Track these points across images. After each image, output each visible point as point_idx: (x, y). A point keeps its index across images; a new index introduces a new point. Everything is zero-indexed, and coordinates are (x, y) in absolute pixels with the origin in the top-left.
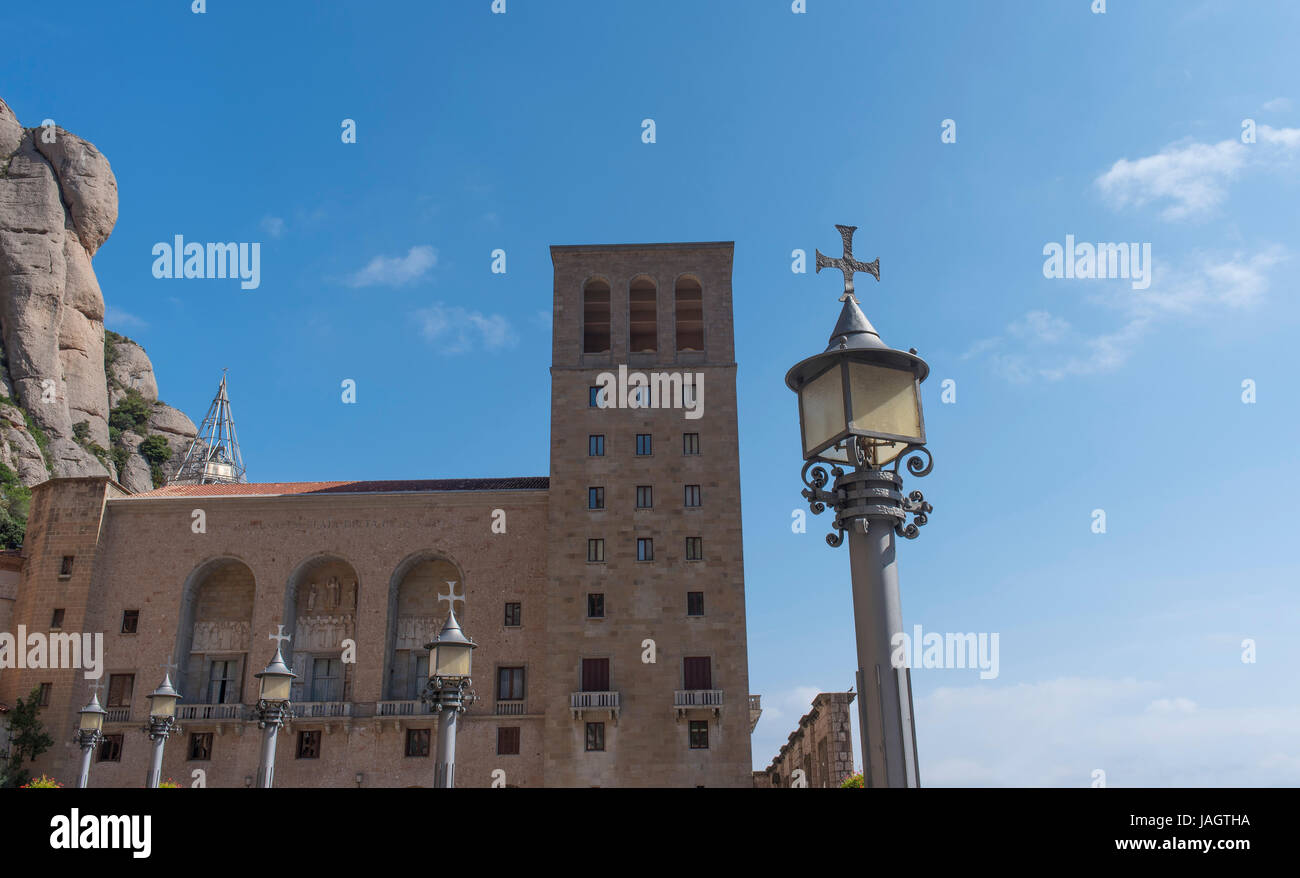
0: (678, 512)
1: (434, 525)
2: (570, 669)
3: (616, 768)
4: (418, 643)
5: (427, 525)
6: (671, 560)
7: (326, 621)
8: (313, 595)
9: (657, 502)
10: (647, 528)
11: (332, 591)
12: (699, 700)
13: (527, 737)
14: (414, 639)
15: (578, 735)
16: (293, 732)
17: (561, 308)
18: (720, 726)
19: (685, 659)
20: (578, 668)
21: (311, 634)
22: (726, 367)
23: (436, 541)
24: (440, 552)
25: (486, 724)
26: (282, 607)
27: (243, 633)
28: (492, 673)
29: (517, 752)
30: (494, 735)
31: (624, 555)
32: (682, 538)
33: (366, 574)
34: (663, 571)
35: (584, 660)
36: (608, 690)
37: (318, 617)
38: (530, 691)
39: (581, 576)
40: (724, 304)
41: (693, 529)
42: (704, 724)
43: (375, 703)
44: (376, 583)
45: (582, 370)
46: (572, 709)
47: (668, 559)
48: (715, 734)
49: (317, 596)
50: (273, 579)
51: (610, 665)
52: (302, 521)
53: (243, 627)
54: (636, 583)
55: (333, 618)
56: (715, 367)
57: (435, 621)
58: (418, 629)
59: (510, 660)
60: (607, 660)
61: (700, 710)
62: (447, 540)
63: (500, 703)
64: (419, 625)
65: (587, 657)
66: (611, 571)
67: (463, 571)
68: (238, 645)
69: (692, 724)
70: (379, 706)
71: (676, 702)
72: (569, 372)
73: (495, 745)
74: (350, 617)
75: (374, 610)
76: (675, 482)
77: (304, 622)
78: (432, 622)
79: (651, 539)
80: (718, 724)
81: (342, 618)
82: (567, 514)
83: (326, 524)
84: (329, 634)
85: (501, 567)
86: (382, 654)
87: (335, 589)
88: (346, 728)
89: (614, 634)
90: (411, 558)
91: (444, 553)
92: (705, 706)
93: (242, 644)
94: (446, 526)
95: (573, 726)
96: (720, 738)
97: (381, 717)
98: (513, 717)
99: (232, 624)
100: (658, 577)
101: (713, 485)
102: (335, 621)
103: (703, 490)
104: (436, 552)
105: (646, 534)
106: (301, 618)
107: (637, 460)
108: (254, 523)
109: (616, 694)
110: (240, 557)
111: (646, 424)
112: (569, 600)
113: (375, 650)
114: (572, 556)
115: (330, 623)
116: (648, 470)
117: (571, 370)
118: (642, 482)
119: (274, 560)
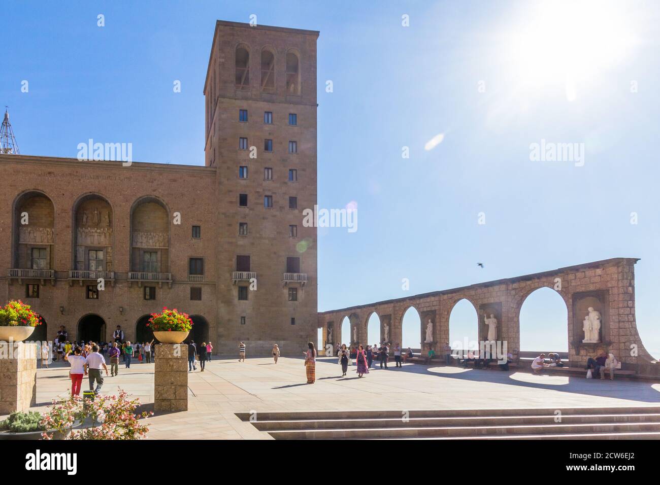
0: (285, 183)
1: (152, 182)
2: (231, 260)
3: (253, 308)
4: (144, 245)
5: (149, 182)
6: (282, 208)
7: (94, 231)
8: (85, 217)
9: (275, 177)
10: (269, 190)
11: (96, 215)
12: (295, 278)
13: (206, 293)
14: (142, 242)
15: (235, 292)
16: (83, 286)
17: (223, 60)
18: (304, 291)
19: (287, 258)
20: (234, 260)
21: (86, 237)
22: (312, 106)
23: (154, 191)
24: (156, 197)
25: (184, 286)
26: (71, 221)
27: (48, 235)
28: (187, 261)
29: (200, 299)
30: (188, 291)
31: (257, 204)
32: (287, 197)
33: (116, 206)
34: (278, 213)
35: (237, 256)
36: (249, 271)
37: (89, 228)
38: (206, 271)
39: (236, 213)
40: (312, 69)
41: (293, 193)
42: (296, 289)
43: (128, 273)
44: (122, 211)
45: (235, 99)
46: (234, 280)
47: (280, 207)
48: (301, 294)
49: (87, 217)
50: (64, 205)
51: (251, 259)
52: (78, 174)
53: (47, 231)
54: (264, 218)
55: (97, 229)
56: (306, 105)
57: (152, 234)
58: (143, 238)
59: (195, 255)
60: (249, 256)
61: (296, 283)
62: (160, 191)
63: (191, 276)
64: (144, 236)
65: (239, 255)
66: (251, 212)
67: (169, 209)
68: (46, 240)
69: (290, 289)
70: (130, 274)
71: (285, 278)
72: (228, 99)
73: (189, 296)
74: (106, 229)
75: (122, 225)
76: (285, 167)
77: (81, 230)
78: (151, 235)
79: (272, 196)
80: (302, 290)
81: (102, 229)
82: (228, 180)
83: (92, 177)
84: (96, 237)
85: (189, 207)
86: (128, 249)
87: (97, 214)
88: (112, 285)
89: (253, 244)
90: (141, 199)
91: (159, 197)
92: (299, 281)
93: (48, 240)
94: (159, 183)
95: (232, 287)
96: (303, 296)
97: (131, 280)
98: (198, 283)
99: (41, 229)
100: (274, 216)
101: (304, 170)
102: (98, 231)
103: (298, 172)
104: (154, 197)
105: (269, 193)
106: (79, 228)
107: (265, 153)
108: (50, 173)
109: (255, 273)
110: (43, 192)
111: (270, 134)
112: (230, 225)
113: (124, 246)
114: (231, 202)
115: (96, 232)
116: (270, 160)
117: (230, 98)
118: (267, 166)
119: (63, 195)
